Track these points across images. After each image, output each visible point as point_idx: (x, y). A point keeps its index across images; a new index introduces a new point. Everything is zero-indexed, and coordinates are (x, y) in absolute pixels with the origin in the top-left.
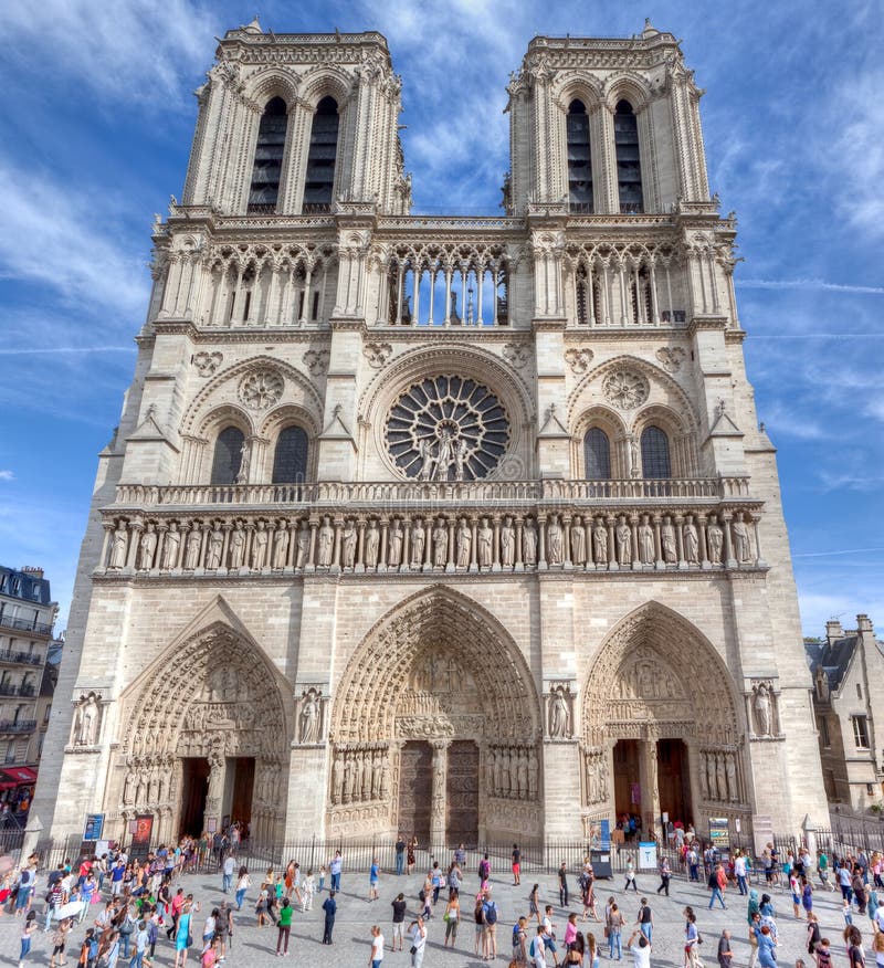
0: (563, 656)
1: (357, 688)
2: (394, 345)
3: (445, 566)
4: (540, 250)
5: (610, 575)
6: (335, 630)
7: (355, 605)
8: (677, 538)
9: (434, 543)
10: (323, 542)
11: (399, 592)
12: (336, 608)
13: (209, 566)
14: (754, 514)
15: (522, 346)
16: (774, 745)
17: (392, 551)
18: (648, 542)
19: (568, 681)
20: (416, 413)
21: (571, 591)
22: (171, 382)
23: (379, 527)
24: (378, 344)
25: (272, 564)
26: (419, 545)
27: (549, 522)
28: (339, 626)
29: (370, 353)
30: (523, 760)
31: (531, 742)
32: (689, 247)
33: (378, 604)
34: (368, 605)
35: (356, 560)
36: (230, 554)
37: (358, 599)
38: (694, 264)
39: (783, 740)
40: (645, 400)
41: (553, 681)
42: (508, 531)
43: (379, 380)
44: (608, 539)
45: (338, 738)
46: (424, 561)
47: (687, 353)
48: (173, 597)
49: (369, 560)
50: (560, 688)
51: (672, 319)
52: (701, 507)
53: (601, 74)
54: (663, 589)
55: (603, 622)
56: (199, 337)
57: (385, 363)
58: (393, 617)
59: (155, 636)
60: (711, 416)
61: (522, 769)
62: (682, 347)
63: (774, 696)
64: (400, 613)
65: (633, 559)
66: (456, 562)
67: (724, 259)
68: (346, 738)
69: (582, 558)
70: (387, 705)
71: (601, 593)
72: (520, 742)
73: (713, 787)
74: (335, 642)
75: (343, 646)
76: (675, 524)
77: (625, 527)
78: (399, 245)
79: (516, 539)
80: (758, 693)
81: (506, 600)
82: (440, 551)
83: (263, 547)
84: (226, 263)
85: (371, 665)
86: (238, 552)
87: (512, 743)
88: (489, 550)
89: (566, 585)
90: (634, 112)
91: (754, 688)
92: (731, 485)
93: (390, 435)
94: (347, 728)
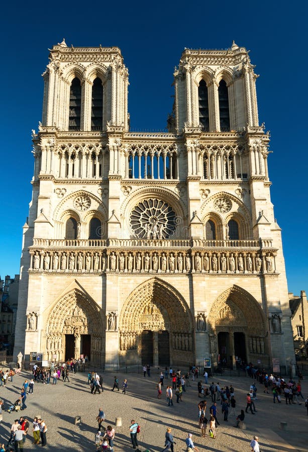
0: (202, 303)
1: (127, 312)
2: (132, 187)
3: (157, 271)
4: (190, 148)
5: (218, 275)
6: (119, 292)
7: (125, 284)
8: (244, 262)
9: (153, 262)
10: (112, 261)
11: (141, 279)
12: (119, 285)
13: (70, 268)
14: (274, 254)
15: (182, 187)
16: (279, 335)
17: (138, 265)
18: (233, 263)
19: (204, 312)
20: (141, 214)
21: (204, 280)
22: (48, 200)
23: (132, 256)
24: (127, 186)
25: (93, 268)
26: (147, 262)
27: (196, 255)
28: (120, 291)
29: (123, 189)
30: (187, 338)
31: (190, 332)
32: (251, 147)
33: (133, 284)
34: (130, 284)
35: (125, 268)
36: (78, 265)
37: (126, 281)
38: (252, 154)
39: (283, 334)
40: (230, 209)
41: (198, 312)
42: (180, 258)
43: (127, 200)
44: (218, 262)
45: (121, 329)
46: (149, 268)
47: (248, 191)
48: (58, 279)
49: (129, 268)
50: (201, 314)
51: (242, 177)
52: (253, 251)
53: (214, 68)
54: (238, 281)
55: (216, 292)
56: (56, 182)
57: (130, 194)
58: (139, 288)
59: (53, 293)
60: (258, 216)
61: (186, 341)
62: (246, 189)
63: (280, 319)
64: (141, 286)
65: (227, 269)
66: (161, 269)
67: (263, 152)
68: (124, 329)
69: (208, 269)
70: (136, 318)
71: (215, 281)
72: (185, 332)
73: (255, 349)
74: (119, 296)
75: (122, 298)
76: (243, 257)
77: (224, 257)
78: (132, 145)
79: (183, 262)
80: (273, 317)
81: (181, 283)
82: (155, 265)
83: (90, 262)
84: (64, 151)
85: (131, 304)
86: (81, 264)
87: (182, 332)
88: (173, 265)
89: (202, 278)
90: (227, 86)
91: (272, 316)
92: (265, 243)
93: (132, 222)
94: (124, 325)
